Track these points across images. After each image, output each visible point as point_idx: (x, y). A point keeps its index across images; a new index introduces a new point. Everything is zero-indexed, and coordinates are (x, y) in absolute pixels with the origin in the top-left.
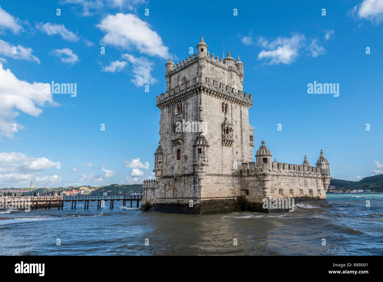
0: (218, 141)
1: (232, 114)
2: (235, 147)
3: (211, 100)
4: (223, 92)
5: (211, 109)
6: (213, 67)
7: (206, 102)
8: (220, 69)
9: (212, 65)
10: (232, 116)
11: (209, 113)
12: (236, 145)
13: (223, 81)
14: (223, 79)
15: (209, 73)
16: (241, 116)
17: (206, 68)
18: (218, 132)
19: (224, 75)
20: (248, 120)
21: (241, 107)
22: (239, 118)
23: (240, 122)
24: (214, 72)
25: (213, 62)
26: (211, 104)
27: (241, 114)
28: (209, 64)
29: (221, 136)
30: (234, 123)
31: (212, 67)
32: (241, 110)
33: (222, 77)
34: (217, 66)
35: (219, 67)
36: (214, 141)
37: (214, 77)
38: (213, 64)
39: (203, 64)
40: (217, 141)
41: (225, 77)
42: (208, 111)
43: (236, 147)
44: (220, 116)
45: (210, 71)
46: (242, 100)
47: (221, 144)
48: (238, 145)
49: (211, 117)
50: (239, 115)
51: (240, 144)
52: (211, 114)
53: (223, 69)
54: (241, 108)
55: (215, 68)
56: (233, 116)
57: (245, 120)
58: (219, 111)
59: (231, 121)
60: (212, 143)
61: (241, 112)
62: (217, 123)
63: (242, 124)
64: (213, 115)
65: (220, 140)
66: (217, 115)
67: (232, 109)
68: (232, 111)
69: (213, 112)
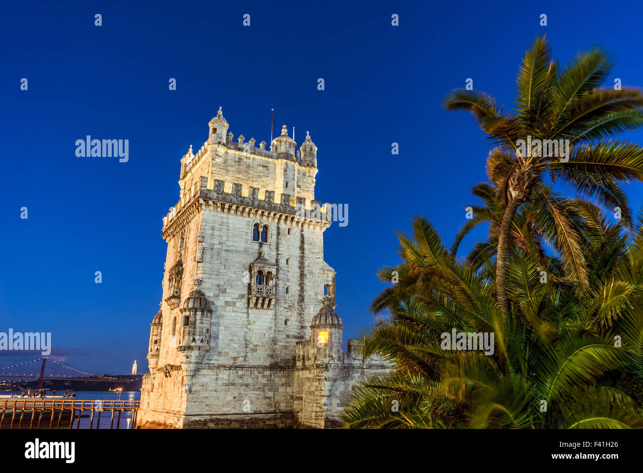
0: (239, 300)
1: (278, 244)
2: (282, 309)
3: (225, 220)
4: (253, 204)
5: (225, 238)
7: (212, 225)
8: (258, 161)
10: (277, 249)
11: (220, 247)
12: (286, 306)
14: (264, 179)
15: (228, 171)
16: (302, 249)
18: (241, 280)
19: (266, 172)
20: (323, 254)
21: (304, 229)
22: (298, 252)
23: (299, 259)
26: (226, 228)
27: (303, 242)
30: (282, 262)
31: (237, 160)
32: (302, 236)
33: (262, 174)
36: (226, 300)
39: (214, 156)
40: (236, 300)
41: (269, 175)
42: (216, 241)
43: (285, 310)
44: (246, 250)
45: (232, 166)
47: (246, 305)
48: (289, 306)
49: (224, 254)
50: (298, 244)
51: (296, 303)
52: (224, 248)
54: (302, 231)
56: (280, 249)
57: (312, 253)
58: (244, 241)
59: (276, 257)
60: (222, 304)
61: (303, 238)
62: (237, 265)
63: (305, 262)
64: (230, 248)
65: (242, 296)
66: (238, 249)
67: (278, 234)
68: (278, 238)
69: (230, 243)
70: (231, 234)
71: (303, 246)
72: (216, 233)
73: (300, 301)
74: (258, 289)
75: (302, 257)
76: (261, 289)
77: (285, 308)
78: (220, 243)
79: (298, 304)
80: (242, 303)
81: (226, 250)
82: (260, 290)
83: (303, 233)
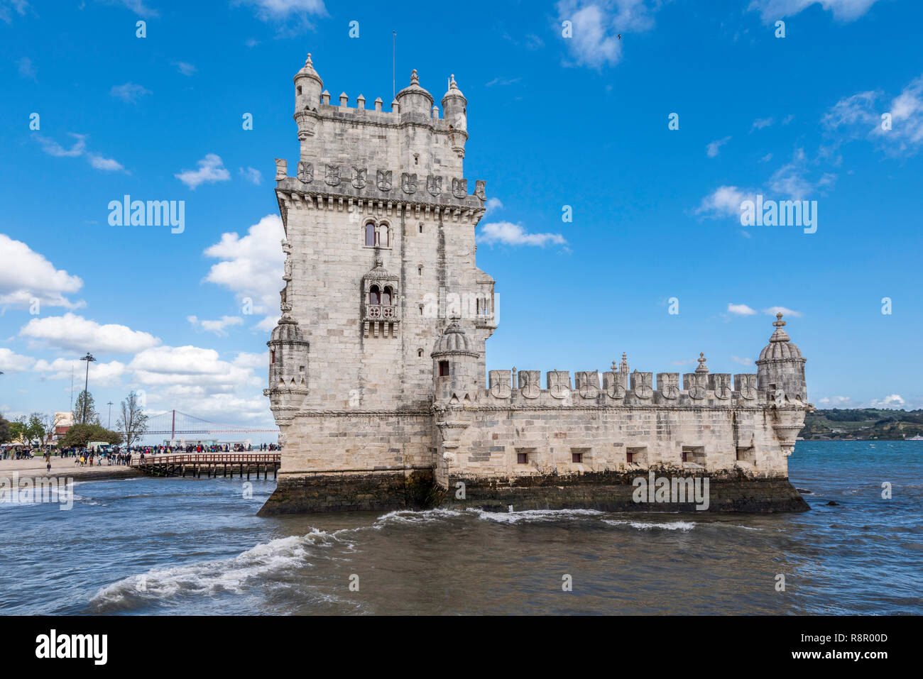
0: (348, 327)
1: (403, 248)
2: (412, 336)
3: (321, 220)
4: (359, 193)
5: (322, 245)
6: (342, 130)
7: (301, 228)
8: (371, 130)
9: (338, 124)
10: (403, 255)
11: (315, 257)
12: (418, 331)
13: (380, 160)
14: (381, 155)
15: (326, 150)
16: (441, 250)
17: (316, 136)
18: (348, 301)
19: (385, 145)
20: (474, 257)
21: (444, 223)
22: (435, 257)
23: (436, 266)
24: (346, 142)
25: (341, 115)
26: (323, 230)
27: (442, 242)
28: (328, 125)
29: (358, 311)
30: (412, 272)
31: (338, 131)
32: (441, 234)
33: (378, 149)
34: (358, 123)
35: (364, 123)
36: (329, 328)
37: (345, 155)
38: (341, 121)
39: (303, 129)
40: (344, 327)
41: (389, 149)
42: (309, 251)
43: (418, 337)
44: (355, 259)
45: (332, 142)
46: (439, 202)
47: (359, 333)
48: (424, 332)
49: (322, 267)
50: (435, 244)
51: (434, 327)
52: (323, 258)
53: (381, 125)
54: (441, 226)
55: (351, 131)
56: (406, 254)
57: (458, 256)
58: (350, 246)
59: (401, 267)
60: (324, 333)
61: (443, 236)
62: (343, 280)
63: (446, 269)
64: (331, 259)
65: (354, 322)
66: (344, 258)
67: (404, 233)
68: (403, 239)
69: (331, 251)
70: (330, 239)
71: (443, 247)
72: (309, 238)
73: (440, 324)
74: (372, 310)
75: (442, 264)
76: (377, 310)
77: (418, 335)
78: (316, 252)
79: (436, 327)
80: (352, 331)
81: (325, 261)
82: (374, 313)
83: (442, 228)
